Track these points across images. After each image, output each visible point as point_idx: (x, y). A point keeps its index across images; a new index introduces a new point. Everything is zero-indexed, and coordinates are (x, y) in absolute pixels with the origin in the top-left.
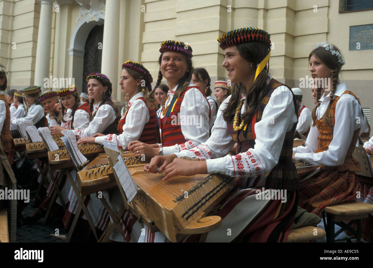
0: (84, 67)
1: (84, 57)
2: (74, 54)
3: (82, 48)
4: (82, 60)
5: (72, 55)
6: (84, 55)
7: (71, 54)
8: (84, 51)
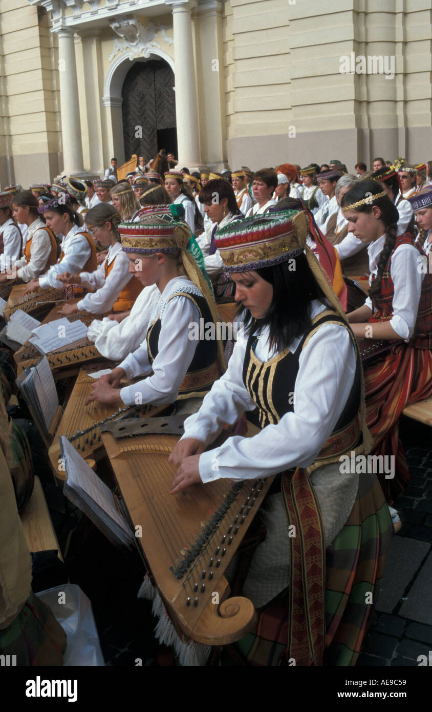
0: (124, 121)
1: (121, 106)
2: (111, 104)
3: (118, 96)
4: (120, 111)
5: (110, 105)
6: (121, 104)
7: (108, 104)
8: (122, 99)
